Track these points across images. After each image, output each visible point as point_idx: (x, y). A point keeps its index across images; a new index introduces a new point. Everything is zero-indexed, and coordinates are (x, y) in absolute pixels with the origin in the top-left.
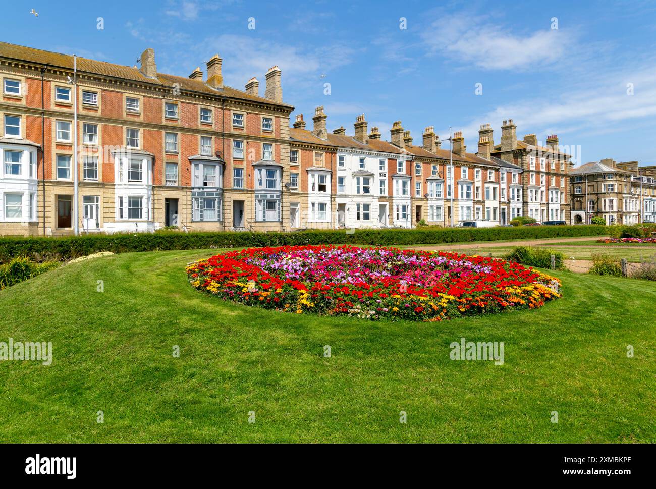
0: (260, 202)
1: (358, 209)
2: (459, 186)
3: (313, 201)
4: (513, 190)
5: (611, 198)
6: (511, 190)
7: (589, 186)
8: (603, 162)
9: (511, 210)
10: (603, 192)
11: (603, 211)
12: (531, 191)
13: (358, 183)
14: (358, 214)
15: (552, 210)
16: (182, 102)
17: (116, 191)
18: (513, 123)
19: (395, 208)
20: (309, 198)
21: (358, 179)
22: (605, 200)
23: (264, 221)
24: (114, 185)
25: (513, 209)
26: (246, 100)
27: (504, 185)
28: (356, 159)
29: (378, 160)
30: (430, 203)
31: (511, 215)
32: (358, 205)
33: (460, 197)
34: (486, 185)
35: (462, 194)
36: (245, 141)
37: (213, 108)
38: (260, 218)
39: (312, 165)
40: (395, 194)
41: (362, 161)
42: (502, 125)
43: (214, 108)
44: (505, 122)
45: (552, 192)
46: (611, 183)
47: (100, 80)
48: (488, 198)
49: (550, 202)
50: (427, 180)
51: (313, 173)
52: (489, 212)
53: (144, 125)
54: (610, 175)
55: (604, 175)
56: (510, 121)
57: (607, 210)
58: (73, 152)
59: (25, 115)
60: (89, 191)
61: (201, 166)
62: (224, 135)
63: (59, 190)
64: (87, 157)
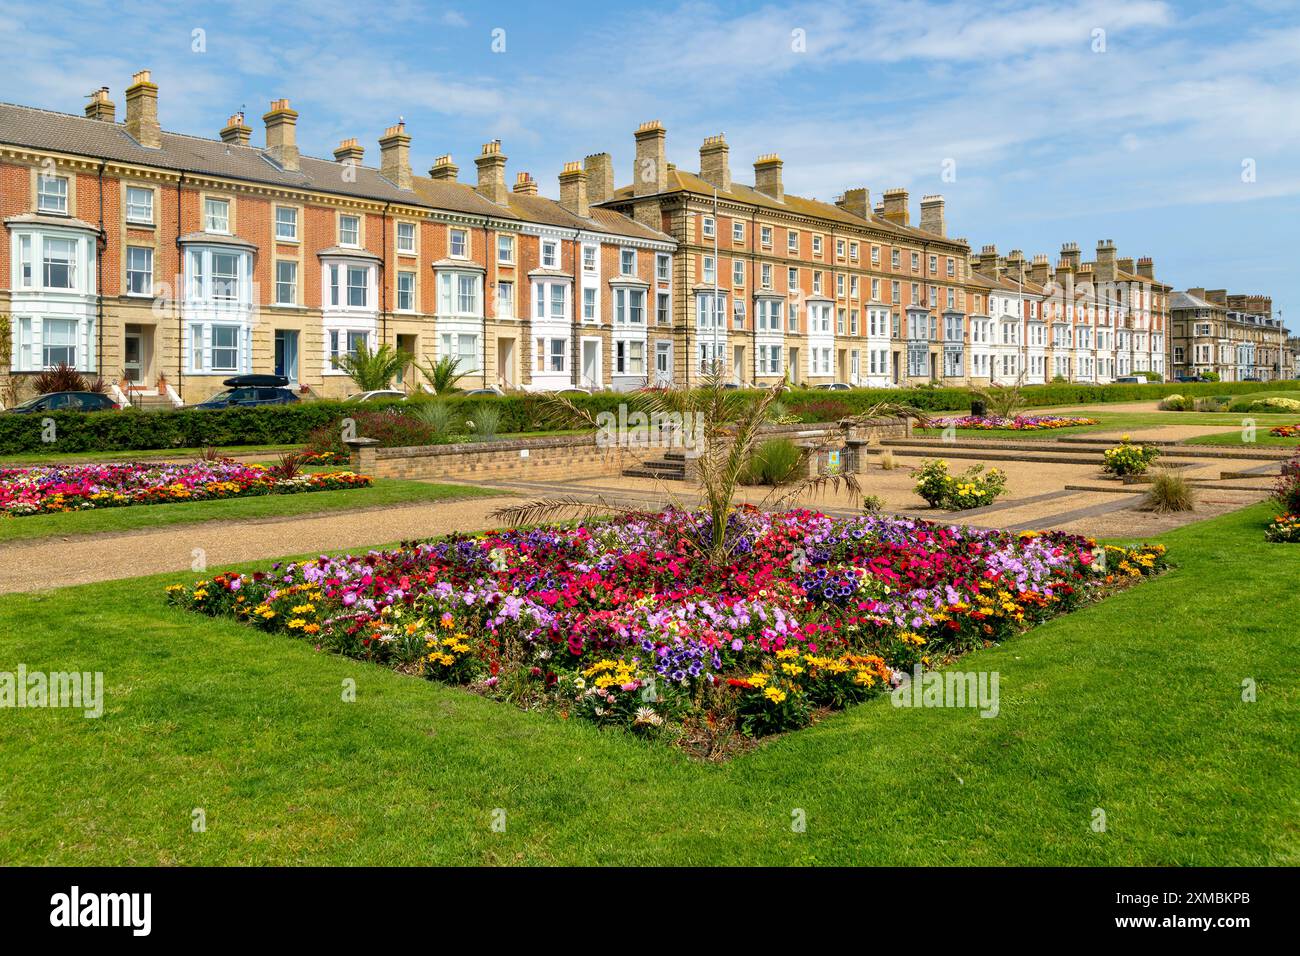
0: (949, 354)
1: (1006, 362)
2: (1078, 331)
3: (977, 354)
4: (1121, 335)
5: (1207, 345)
6: (1118, 335)
7: (1175, 326)
8: (1191, 291)
9: (1119, 362)
10: (1195, 335)
11: (1195, 362)
12: (1137, 337)
13: (1006, 331)
14: (1006, 368)
15: (1155, 362)
16: (902, 248)
17: (869, 344)
18: (1113, 245)
19: (1030, 360)
20: (972, 349)
21: (1006, 326)
22: (1198, 348)
23: (955, 376)
24: (868, 338)
25: (1121, 361)
26: (941, 242)
27: (1112, 330)
28: (1002, 300)
29: (1016, 302)
30: (1056, 354)
31: (1119, 369)
32: (1006, 358)
33: (1078, 346)
34: (1099, 330)
35: (1080, 341)
36: (938, 287)
37: (919, 253)
38: (948, 373)
39: (973, 311)
40: (1030, 344)
41: (1006, 302)
42: (1096, 246)
43: (919, 250)
44: (1102, 242)
45: (1155, 338)
46: (1207, 323)
47: (859, 231)
48: (1100, 346)
49: (1153, 351)
50: (1052, 326)
51: (976, 320)
52: (1101, 365)
53: (882, 275)
54: (1207, 311)
55: (1197, 312)
56: (1109, 241)
57: (1201, 362)
58: (845, 307)
59: (823, 271)
60: (855, 346)
61: (918, 316)
62: (925, 281)
63: (842, 345)
64: (853, 311)
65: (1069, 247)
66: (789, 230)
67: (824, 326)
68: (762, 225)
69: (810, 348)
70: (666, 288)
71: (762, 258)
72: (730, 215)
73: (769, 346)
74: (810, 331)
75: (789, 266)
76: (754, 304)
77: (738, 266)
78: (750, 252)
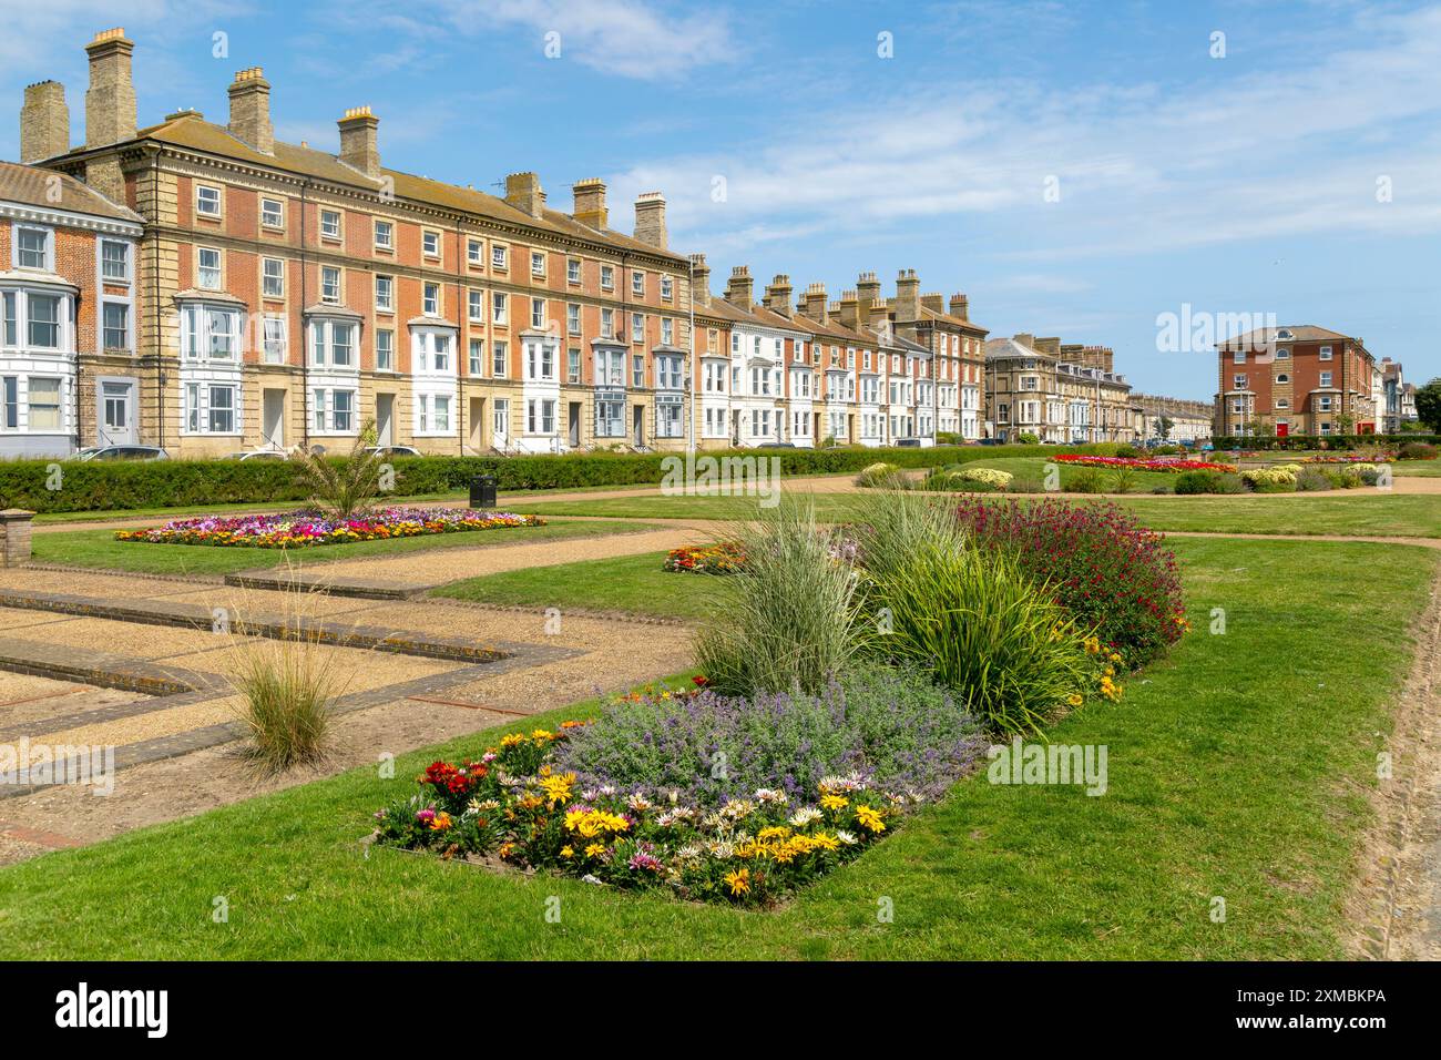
0: (663, 407)
1: (755, 419)
2: (862, 381)
3: (710, 407)
4: (922, 387)
5: (1032, 401)
6: (918, 387)
7: (999, 379)
8: (1018, 338)
9: (919, 421)
10: (1020, 390)
11: (1021, 422)
12: (943, 390)
13: (755, 378)
14: (755, 427)
15: (966, 420)
16: (585, 259)
17: (525, 391)
18: (916, 276)
19: (793, 416)
20: (704, 401)
21: (756, 372)
22: (1023, 405)
23: (670, 437)
24: (522, 383)
25: (922, 419)
26: (648, 254)
27: (910, 381)
28: (752, 338)
29: (773, 341)
30: (830, 408)
31: (919, 429)
32: (755, 413)
33: (862, 399)
34: (892, 380)
35: (866, 393)
36: (645, 315)
37: (613, 266)
38: (661, 433)
39: (706, 351)
40: (792, 396)
41: (757, 341)
42: (897, 277)
43: (614, 264)
44: (903, 272)
45: (966, 391)
46: (1032, 375)
47: (509, 229)
48: (894, 400)
49: (963, 408)
50: (827, 373)
51: (710, 362)
52: (894, 423)
53: (550, 294)
54: (1031, 362)
55: (1022, 362)
56: (911, 272)
57: (1026, 421)
58: (484, 336)
59: (442, 284)
60: (500, 393)
61: (608, 354)
62: (624, 307)
63: (473, 391)
64: (497, 343)
65: (867, 279)
66: (374, 218)
67: (439, 363)
68: (320, 207)
69: (415, 394)
70: (124, 294)
71: (320, 257)
72: (254, 186)
73: (329, 390)
74: (416, 369)
75: (374, 274)
76: (305, 325)
77: (272, 268)
78: (298, 246)
